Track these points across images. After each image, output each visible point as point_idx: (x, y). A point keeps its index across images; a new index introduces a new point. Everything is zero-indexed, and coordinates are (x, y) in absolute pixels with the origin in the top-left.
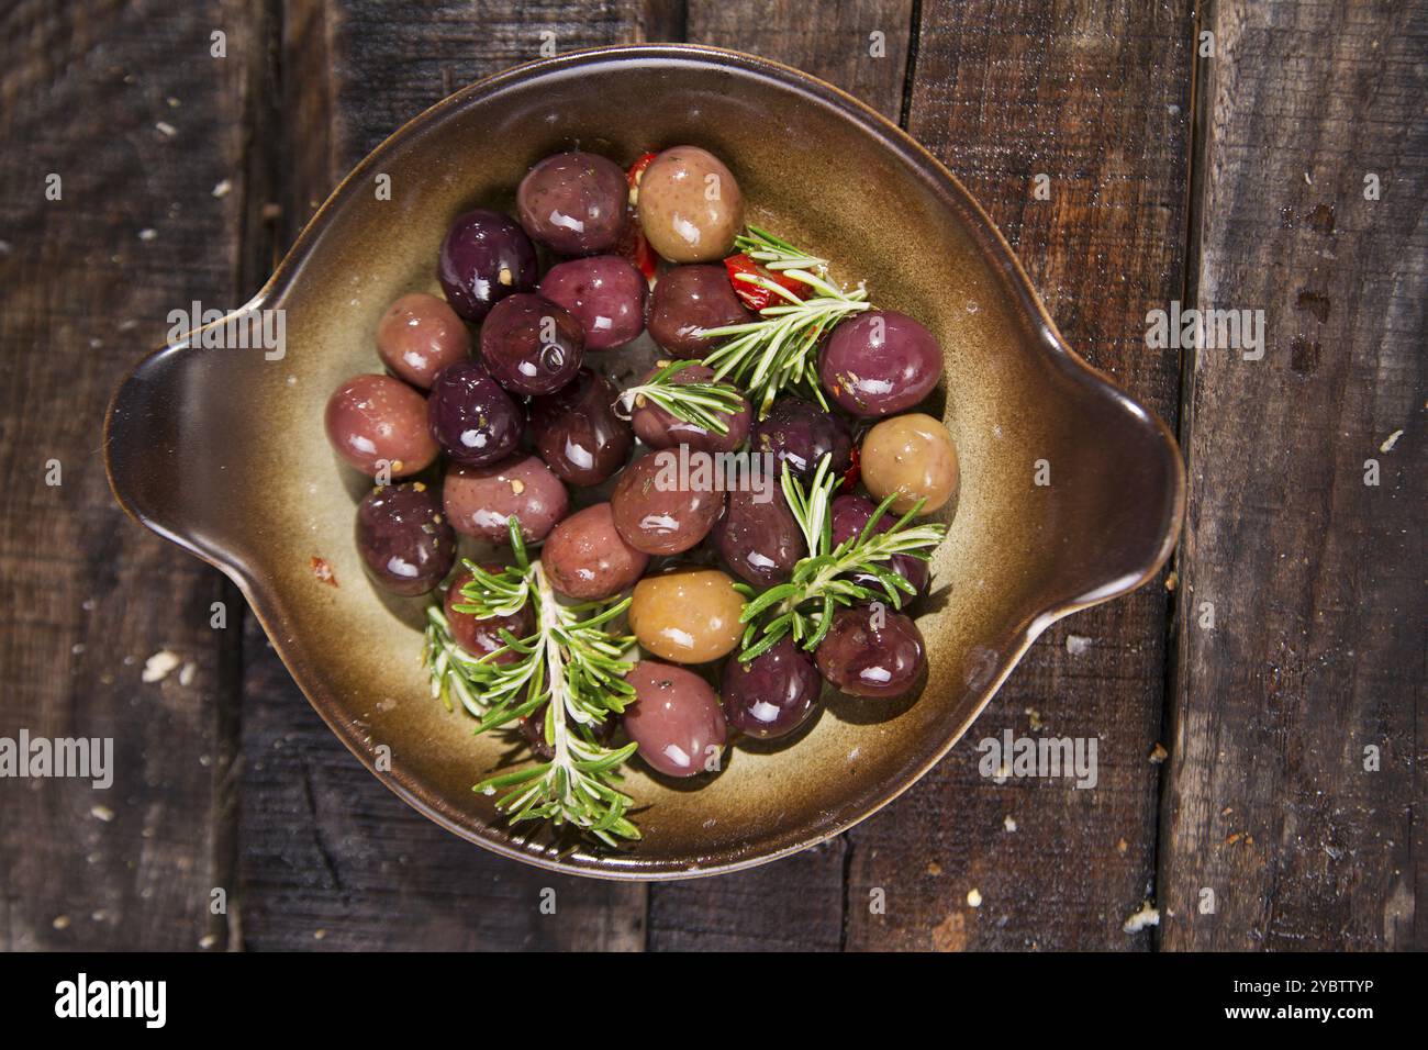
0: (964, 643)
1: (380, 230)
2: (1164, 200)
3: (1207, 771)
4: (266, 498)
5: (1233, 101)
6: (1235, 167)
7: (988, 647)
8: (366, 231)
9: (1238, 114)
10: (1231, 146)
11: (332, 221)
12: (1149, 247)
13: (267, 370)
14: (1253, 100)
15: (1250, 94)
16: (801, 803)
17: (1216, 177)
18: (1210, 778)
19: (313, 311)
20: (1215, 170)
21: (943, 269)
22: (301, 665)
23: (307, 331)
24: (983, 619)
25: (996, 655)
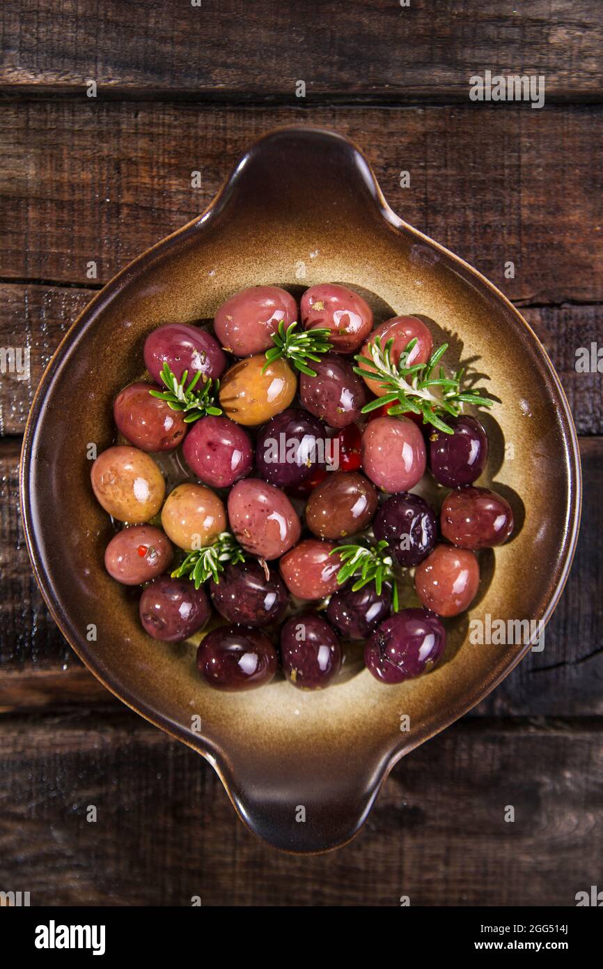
0: (408, 269)
1: (156, 677)
2: (133, 116)
3: (504, 70)
4: (340, 743)
5: (67, 72)
6: (110, 70)
7: (410, 252)
8: (157, 686)
9: (75, 69)
10: (97, 73)
11: (152, 709)
12: (164, 125)
13: (254, 748)
14: (66, 60)
15: (63, 62)
16: (522, 371)
17: (117, 81)
18: (507, 68)
19: (213, 719)
20: (112, 82)
21: (161, 299)
22: (451, 712)
23: (227, 723)
24: (392, 257)
25: (415, 246)
